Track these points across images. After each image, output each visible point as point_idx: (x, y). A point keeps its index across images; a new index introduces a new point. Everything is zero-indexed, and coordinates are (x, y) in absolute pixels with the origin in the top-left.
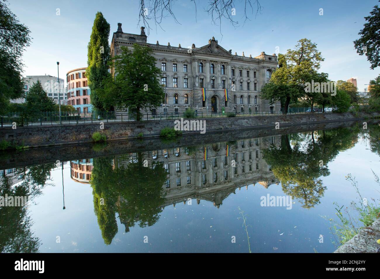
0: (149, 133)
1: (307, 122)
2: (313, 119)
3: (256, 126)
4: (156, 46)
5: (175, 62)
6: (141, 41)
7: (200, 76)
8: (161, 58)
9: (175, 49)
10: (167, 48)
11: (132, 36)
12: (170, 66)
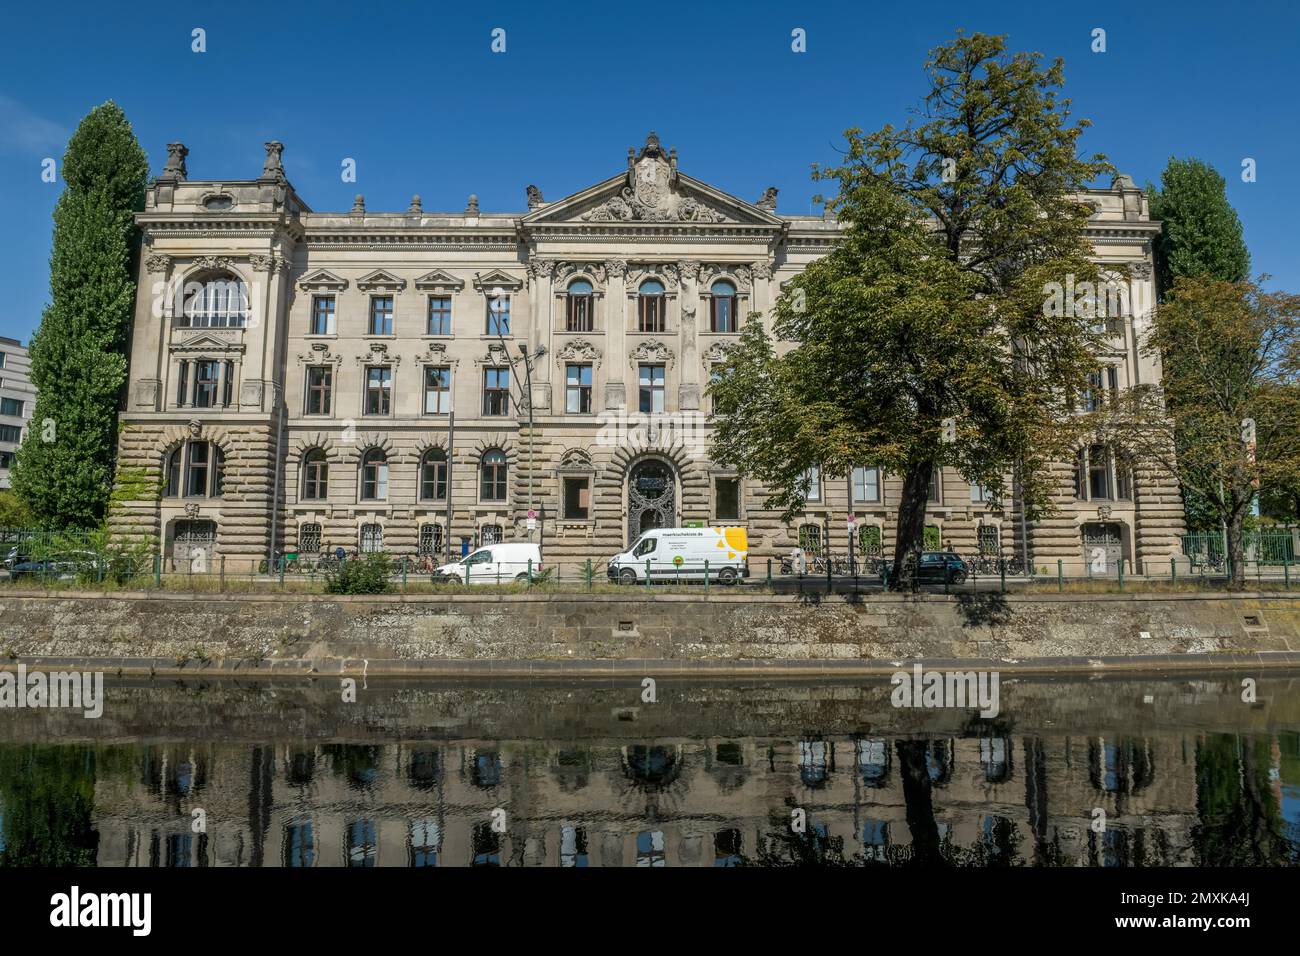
4: (347, 221)
5: (439, 285)
6: (255, 208)
7: (569, 349)
8: (362, 274)
9: (445, 224)
10: (401, 222)
11: (217, 190)
12: (409, 309)
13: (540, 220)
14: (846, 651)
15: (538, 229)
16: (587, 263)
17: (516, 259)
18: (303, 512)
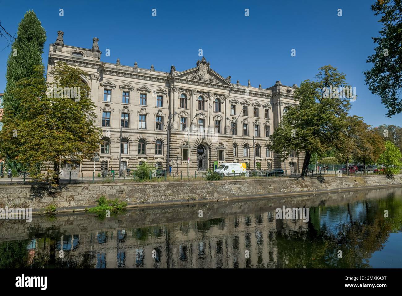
0: (66, 204)
1: (338, 189)
2: (348, 183)
3: (254, 195)
4: (115, 67)
5: (144, 90)
6: (91, 59)
7: (182, 113)
8: (121, 84)
9: (145, 72)
10: (132, 69)
11: (78, 50)
12: (135, 96)
13: (177, 76)
14: (306, 189)
15: (176, 79)
16: (186, 89)
17: (165, 85)
18: (103, 157)
